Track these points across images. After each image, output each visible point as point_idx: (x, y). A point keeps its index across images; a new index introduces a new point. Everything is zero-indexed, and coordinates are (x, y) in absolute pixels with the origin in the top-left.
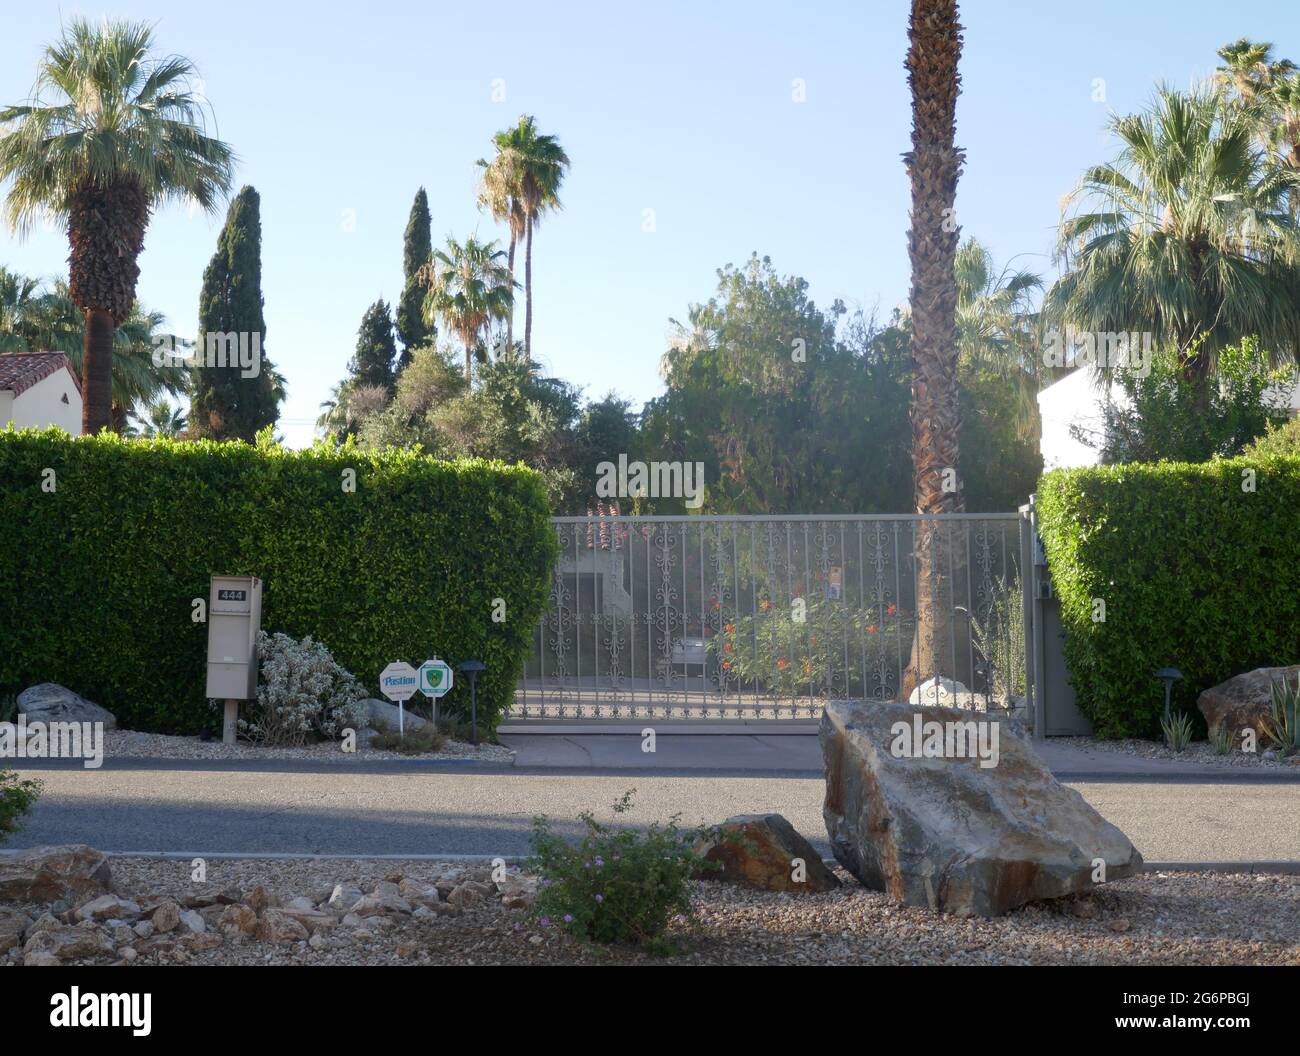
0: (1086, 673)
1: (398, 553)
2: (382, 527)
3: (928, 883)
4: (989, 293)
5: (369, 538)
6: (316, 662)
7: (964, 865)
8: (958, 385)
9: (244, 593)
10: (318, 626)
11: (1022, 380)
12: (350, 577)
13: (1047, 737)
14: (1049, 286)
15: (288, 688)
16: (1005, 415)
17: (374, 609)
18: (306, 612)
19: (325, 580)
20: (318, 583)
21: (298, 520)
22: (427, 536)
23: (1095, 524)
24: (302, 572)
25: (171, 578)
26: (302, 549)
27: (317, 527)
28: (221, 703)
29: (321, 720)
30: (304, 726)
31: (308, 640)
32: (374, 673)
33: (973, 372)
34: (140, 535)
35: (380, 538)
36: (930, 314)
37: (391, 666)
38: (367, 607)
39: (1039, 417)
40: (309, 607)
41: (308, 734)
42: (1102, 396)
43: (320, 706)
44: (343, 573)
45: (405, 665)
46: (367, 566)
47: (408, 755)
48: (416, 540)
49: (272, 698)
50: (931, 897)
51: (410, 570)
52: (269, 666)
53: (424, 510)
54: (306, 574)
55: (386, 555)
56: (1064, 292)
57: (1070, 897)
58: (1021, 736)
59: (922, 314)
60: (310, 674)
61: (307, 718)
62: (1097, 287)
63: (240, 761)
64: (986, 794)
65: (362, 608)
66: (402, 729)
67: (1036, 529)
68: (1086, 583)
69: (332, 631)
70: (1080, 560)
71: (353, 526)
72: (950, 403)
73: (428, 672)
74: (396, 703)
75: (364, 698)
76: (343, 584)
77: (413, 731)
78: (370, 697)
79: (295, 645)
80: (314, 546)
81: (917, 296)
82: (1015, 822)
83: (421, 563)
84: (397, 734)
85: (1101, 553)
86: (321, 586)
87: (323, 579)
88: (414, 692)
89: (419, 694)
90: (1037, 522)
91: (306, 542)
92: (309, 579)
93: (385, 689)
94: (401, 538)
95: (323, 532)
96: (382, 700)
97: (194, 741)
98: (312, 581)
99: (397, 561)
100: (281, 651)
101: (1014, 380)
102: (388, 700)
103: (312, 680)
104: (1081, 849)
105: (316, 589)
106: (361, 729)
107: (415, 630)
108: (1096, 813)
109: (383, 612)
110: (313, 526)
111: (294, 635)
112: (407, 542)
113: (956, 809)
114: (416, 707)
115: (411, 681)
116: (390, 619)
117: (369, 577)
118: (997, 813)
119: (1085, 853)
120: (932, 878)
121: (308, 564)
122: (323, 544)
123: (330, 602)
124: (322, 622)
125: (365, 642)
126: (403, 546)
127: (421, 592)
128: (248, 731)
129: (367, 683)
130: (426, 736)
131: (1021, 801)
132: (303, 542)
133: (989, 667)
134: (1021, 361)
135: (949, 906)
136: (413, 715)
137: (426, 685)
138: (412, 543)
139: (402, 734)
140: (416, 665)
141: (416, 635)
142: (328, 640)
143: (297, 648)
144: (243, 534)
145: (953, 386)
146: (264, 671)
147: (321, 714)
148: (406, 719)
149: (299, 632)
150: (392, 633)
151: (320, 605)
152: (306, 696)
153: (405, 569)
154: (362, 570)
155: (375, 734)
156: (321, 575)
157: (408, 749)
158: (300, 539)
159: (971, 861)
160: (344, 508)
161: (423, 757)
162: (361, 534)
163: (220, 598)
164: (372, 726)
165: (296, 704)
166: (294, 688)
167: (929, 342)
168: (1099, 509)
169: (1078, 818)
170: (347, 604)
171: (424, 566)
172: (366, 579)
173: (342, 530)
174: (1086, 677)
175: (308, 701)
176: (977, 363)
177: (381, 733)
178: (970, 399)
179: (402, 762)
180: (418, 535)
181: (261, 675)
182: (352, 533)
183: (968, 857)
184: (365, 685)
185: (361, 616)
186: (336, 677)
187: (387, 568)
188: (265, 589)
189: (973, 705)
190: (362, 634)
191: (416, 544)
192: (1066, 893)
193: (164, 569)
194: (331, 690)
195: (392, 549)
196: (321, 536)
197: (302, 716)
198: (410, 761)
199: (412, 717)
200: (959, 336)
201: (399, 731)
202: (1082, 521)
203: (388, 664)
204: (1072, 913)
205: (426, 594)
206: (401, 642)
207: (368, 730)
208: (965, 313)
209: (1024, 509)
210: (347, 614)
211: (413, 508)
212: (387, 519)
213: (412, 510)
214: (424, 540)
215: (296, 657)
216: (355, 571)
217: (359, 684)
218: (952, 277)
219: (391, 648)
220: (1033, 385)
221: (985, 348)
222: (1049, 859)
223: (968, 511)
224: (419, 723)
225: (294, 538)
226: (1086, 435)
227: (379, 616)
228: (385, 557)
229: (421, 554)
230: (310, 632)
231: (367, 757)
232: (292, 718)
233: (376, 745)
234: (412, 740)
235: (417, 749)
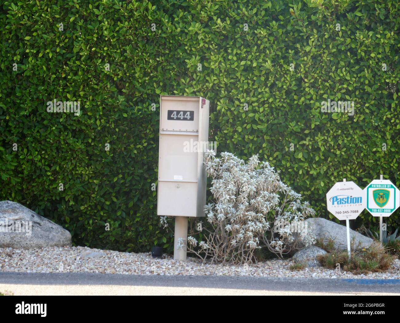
1: (343, 73)
2: (327, 46)
5: (314, 58)
6: (263, 180)
9: (192, 113)
10: (264, 145)
12: (295, 97)
15: (236, 207)
17: (319, 129)
18: (252, 132)
19: (270, 100)
20: (263, 103)
21: (244, 40)
22: (373, 55)
24: (247, 92)
25: (122, 99)
26: (248, 69)
27: (262, 47)
28: (172, 220)
29: (269, 238)
30: (253, 243)
31: (255, 159)
32: (321, 192)
34: (91, 57)
35: (325, 57)
37: (338, 185)
38: (313, 126)
40: (255, 127)
41: (256, 251)
43: (267, 224)
44: (288, 93)
45: (352, 184)
46: (312, 86)
47: (356, 274)
48: (362, 59)
49: (221, 216)
51: (356, 89)
52: (217, 185)
53: (369, 28)
54: (252, 94)
55: (331, 74)
60: (257, 193)
61: (255, 236)
63: (190, 277)
65: (309, 127)
66: (349, 249)
69: (277, 150)
71: (298, 46)
73: (374, 191)
74: (343, 223)
75: (311, 217)
76: (288, 104)
77: (361, 251)
78: (316, 216)
79: (242, 164)
80: (260, 66)
83: (367, 82)
84: (344, 253)
86: (266, 105)
87: (268, 98)
88: (360, 211)
89: (366, 214)
91: (251, 61)
92: (254, 99)
93: (332, 208)
94: (346, 56)
95: (268, 52)
96: (329, 219)
97: (145, 257)
98: (257, 101)
99: (342, 81)
100: (228, 170)
102: (334, 220)
103: (259, 199)
105: (261, 110)
106: (309, 247)
107: (360, 150)
109: (328, 131)
110: (259, 46)
111: (241, 155)
112: (352, 61)
114: (363, 227)
115: (358, 200)
116: (335, 138)
117: (314, 97)
121: (253, 85)
122: (268, 64)
123: (276, 122)
124: (268, 141)
125: (310, 161)
126: (349, 65)
127: (367, 111)
128: (198, 248)
129: (313, 202)
130: (373, 256)
132: (249, 63)
136: (360, 234)
137: (373, 205)
138: (357, 62)
139: (349, 253)
140: (362, 184)
141: (362, 155)
142: (274, 159)
143: (245, 167)
144: (190, 55)
146: (212, 189)
147: (268, 233)
148: (353, 239)
149: (246, 152)
150: (338, 152)
151: (266, 125)
152: (253, 214)
153: (350, 88)
154: (307, 89)
155: (322, 253)
156: (267, 95)
157: (355, 268)
158: (245, 59)
160: (289, 28)
161: (371, 276)
162: (306, 54)
163: (170, 118)
164: (319, 244)
165: (244, 222)
166: (242, 207)
170: (293, 124)
171: (370, 85)
172: (311, 99)
173: (287, 50)
175: (257, 219)
177: (328, 252)
179: (350, 281)
180: (363, 54)
181: (209, 193)
182: (297, 53)
184: (311, 205)
185: (306, 135)
186: (282, 195)
187: (332, 88)
188: (212, 109)
190: (308, 153)
191: (362, 63)
193: (114, 89)
194: (278, 208)
195: (337, 69)
196: (266, 56)
197: (251, 234)
198: (357, 280)
199: (358, 235)
201: (345, 250)
203: (333, 183)
205: (372, 113)
206: (346, 161)
207: (317, 248)
210: (293, 133)
211: (358, 27)
212: (333, 38)
213: (357, 29)
214: (370, 58)
215: (243, 176)
216: (300, 91)
217: (306, 203)
219: (336, 167)
224: (366, 242)
225: (240, 59)
227: (324, 135)
228: (330, 77)
229: (367, 73)
230: (256, 152)
231: (314, 275)
232: (240, 235)
233: (323, 263)
234: (360, 260)
235: (365, 269)
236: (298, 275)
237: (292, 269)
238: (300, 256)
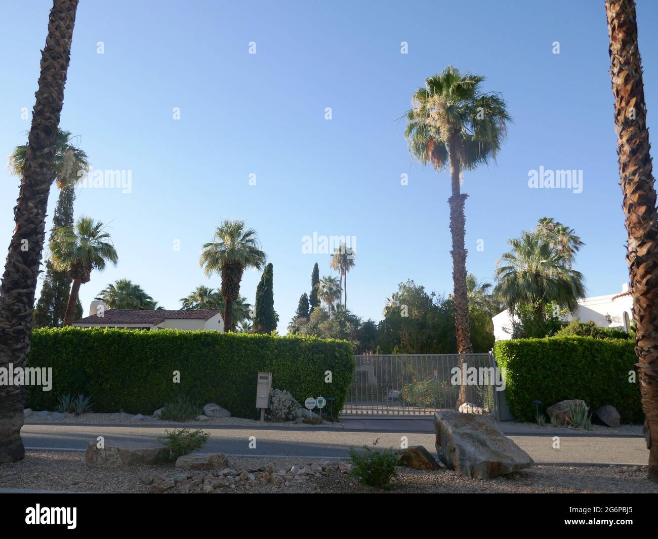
0: (512, 401)
1: (310, 366)
2: (306, 358)
3: (468, 468)
4: (477, 289)
5: (302, 361)
6: (287, 397)
7: (479, 463)
8: (469, 316)
9: (267, 377)
11: (487, 315)
12: (297, 373)
13: (501, 421)
14: (494, 288)
15: (279, 405)
16: (483, 325)
17: (303, 382)
18: (284, 383)
19: (290, 374)
20: (288, 374)
21: (282, 356)
22: (318, 361)
23: (512, 357)
24: (283, 371)
25: (247, 373)
26: (283, 364)
27: (287, 358)
28: (260, 409)
29: (288, 414)
30: (284, 416)
31: (285, 391)
32: (303, 401)
33: (473, 312)
34: (238, 361)
35: (305, 361)
36: (460, 296)
39: (493, 325)
40: (285, 381)
41: (284, 418)
42: (511, 319)
43: (288, 410)
44: (295, 371)
45: (312, 398)
46: (302, 369)
47: (313, 425)
49: (275, 408)
50: (469, 473)
51: (314, 371)
52: (274, 399)
53: (317, 353)
56: (498, 289)
57: (512, 473)
58: (494, 422)
59: (457, 296)
60: (285, 401)
62: (508, 287)
63: (265, 427)
64: (484, 441)
65: (300, 381)
66: (311, 417)
67: (494, 358)
68: (510, 374)
69: (291, 388)
70: (508, 368)
71: (298, 358)
72: (467, 321)
73: (318, 400)
74: (310, 410)
75: (301, 408)
76: (295, 375)
77: (314, 418)
79: (281, 392)
80: (287, 363)
81: (456, 291)
82: (493, 449)
84: (310, 419)
85: (514, 365)
88: (314, 406)
89: (316, 407)
90: (495, 356)
92: (285, 373)
93: (306, 405)
94: (311, 361)
95: (289, 360)
96: (305, 409)
97: (252, 420)
99: (310, 368)
100: (277, 394)
101: (485, 314)
102: (307, 409)
103: (286, 403)
104: (514, 458)
105: (287, 376)
106: (299, 417)
107: (315, 388)
108: (518, 446)
111: (281, 389)
113: (475, 445)
114: (315, 411)
115: (314, 403)
116: (308, 385)
118: (488, 446)
119: (516, 460)
120: (469, 467)
121: (285, 369)
122: (289, 363)
123: (291, 380)
124: (289, 386)
125: (301, 391)
126: (312, 364)
127: (317, 377)
128: (268, 417)
130: (318, 419)
131: (495, 443)
133: (482, 400)
134: (487, 309)
135: (475, 475)
137: (318, 404)
138: (314, 363)
140: (315, 399)
141: (315, 390)
142: (290, 391)
144: (267, 360)
145: (467, 317)
146: (272, 400)
148: (312, 415)
150: (309, 389)
151: (288, 381)
152: (284, 407)
153: (312, 370)
154: (300, 370)
155: (303, 419)
156: (289, 372)
157: (313, 423)
158: (283, 361)
159: (481, 461)
161: (317, 426)
162: (300, 360)
163: (261, 378)
164: (303, 416)
165: (281, 410)
166: (281, 405)
167: (460, 304)
168: (512, 352)
169: (513, 448)
170: (296, 381)
171: (317, 369)
172: (301, 373)
173: (295, 359)
174: (512, 403)
175: (285, 409)
176: (474, 309)
177: (306, 419)
178: (473, 320)
179: (311, 427)
180: (316, 360)
181: (271, 401)
182: (297, 360)
183: (480, 460)
184: (301, 404)
185: (300, 384)
187: (307, 370)
188: (273, 376)
189: (478, 411)
190: (300, 389)
192: (511, 472)
193: (245, 370)
194: (291, 406)
195: (308, 365)
197: (283, 413)
198: (313, 427)
199: (314, 413)
200: (468, 302)
202: (508, 356)
203: (307, 398)
204: (513, 479)
206: (311, 391)
207: (301, 418)
208: (470, 295)
209: (490, 352)
210: (296, 383)
211: (314, 353)
212: (307, 356)
215: (281, 396)
216: (298, 371)
217: (299, 404)
218: (466, 285)
219: (308, 393)
220: (491, 316)
221: (476, 305)
222: (505, 461)
223: (474, 353)
224: (316, 415)
225: (281, 361)
226: (507, 330)
227: (305, 384)
228: (307, 367)
229: (317, 366)
230: (285, 389)
231: (301, 426)
232: (280, 414)
233: (304, 422)
234: (314, 421)
235: (315, 423)
236: (296, 426)
237: (295, 424)
238: (296, 420)
